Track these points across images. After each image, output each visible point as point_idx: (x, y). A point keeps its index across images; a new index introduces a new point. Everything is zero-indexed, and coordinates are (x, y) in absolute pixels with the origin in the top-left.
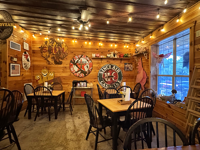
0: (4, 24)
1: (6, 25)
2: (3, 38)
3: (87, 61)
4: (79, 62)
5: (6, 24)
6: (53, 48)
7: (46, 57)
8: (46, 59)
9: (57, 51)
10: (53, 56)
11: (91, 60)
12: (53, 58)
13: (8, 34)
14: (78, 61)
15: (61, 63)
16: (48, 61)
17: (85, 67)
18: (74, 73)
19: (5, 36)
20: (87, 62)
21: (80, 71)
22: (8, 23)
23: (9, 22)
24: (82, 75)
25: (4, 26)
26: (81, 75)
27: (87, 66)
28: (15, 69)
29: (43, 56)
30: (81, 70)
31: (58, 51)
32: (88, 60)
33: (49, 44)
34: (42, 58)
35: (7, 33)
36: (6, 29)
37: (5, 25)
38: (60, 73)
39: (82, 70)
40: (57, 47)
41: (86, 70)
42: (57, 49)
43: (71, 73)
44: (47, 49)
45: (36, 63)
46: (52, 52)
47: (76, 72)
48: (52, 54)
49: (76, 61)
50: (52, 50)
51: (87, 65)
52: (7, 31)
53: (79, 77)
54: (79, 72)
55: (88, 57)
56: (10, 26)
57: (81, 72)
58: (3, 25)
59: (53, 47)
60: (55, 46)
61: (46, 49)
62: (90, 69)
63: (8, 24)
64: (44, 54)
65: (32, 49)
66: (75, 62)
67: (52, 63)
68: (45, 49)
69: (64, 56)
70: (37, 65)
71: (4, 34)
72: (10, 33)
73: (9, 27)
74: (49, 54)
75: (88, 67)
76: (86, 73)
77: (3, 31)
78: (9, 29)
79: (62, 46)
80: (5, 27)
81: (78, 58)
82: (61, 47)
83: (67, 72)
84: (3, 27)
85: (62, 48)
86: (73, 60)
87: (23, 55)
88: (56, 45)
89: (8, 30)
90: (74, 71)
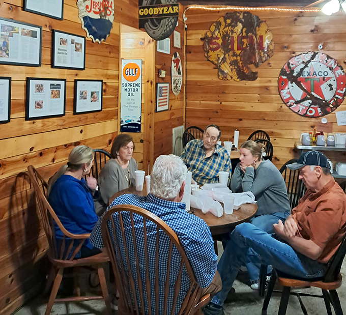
0: (162, 8)
1: (165, 10)
2: (159, 37)
3: (330, 72)
4: (306, 74)
5: (165, 8)
6: (235, 39)
7: (216, 62)
8: (217, 67)
9: (244, 46)
10: (235, 58)
11: (340, 66)
12: (234, 63)
13: (168, 29)
14: (302, 70)
15: (253, 77)
16: (223, 72)
17: (324, 88)
18: (291, 106)
19: (163, 32)
20: (330, 74)
21: (309, 99)
22: (168, 6)
23: (171, 5)
24: (316, 111)
25: (161, 13)
26: (311, 112)
27: (330, 85)
28: (163, 95)
29: (209, 61)
30: (312, 97)
31: (247, 46)
32: (331, 69)
33: (226, 29)
34: (208, 65)
35: (167, 26)
36: (165, 18)
37: (163, 11)
38: (252, 104)
39: (316, 95)
40: (244, 34)
41: (328, 95)
42: (244, 40)
43: (284, 105)
44: (220, 41)
45: (193, 78)
46: (232, 49)
47: (297, 102)
48: (231, 53)
49: (297, 70)
50: (232, 43)
51: (329, 82)
52: (167, 23)
53: (305, 116)
54: (307, 103)
55: (331, 58)
56: (172, 12)
57: (311, 102)
58: (159, 12)
59: (235, 35)
60: (238, 33)
61: (217, 41)
62: (339, 94)
63: (169, 8)
64: (213, 55)
65: (185, 44)
66: (295, 74)
67: (232, 78)
68: (214, 41)
69: (264, 59)
70: (196, 82)
71: (162, 29)
72: (171, 27)
73: (170, 14)
74: (225, 55)
75: (331, 89)
76: (327, 104)
77: (159, 23)
78: (171, 18)
79: (258, 33)
80: (163, 15)
81: (303, 62)
82: (256, 35)
83: (270, 101)
84: (159, 15)
85: (258, 37)
86: (289, 67)
87: (173, 62)
88: (242, 30)
89: (168, 20)
90: (292, 98)
